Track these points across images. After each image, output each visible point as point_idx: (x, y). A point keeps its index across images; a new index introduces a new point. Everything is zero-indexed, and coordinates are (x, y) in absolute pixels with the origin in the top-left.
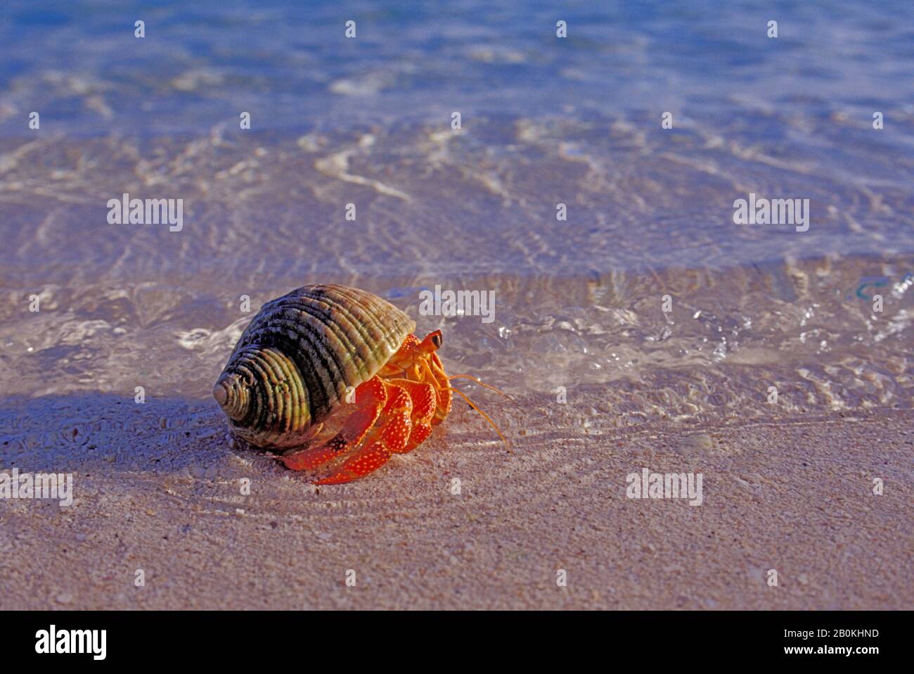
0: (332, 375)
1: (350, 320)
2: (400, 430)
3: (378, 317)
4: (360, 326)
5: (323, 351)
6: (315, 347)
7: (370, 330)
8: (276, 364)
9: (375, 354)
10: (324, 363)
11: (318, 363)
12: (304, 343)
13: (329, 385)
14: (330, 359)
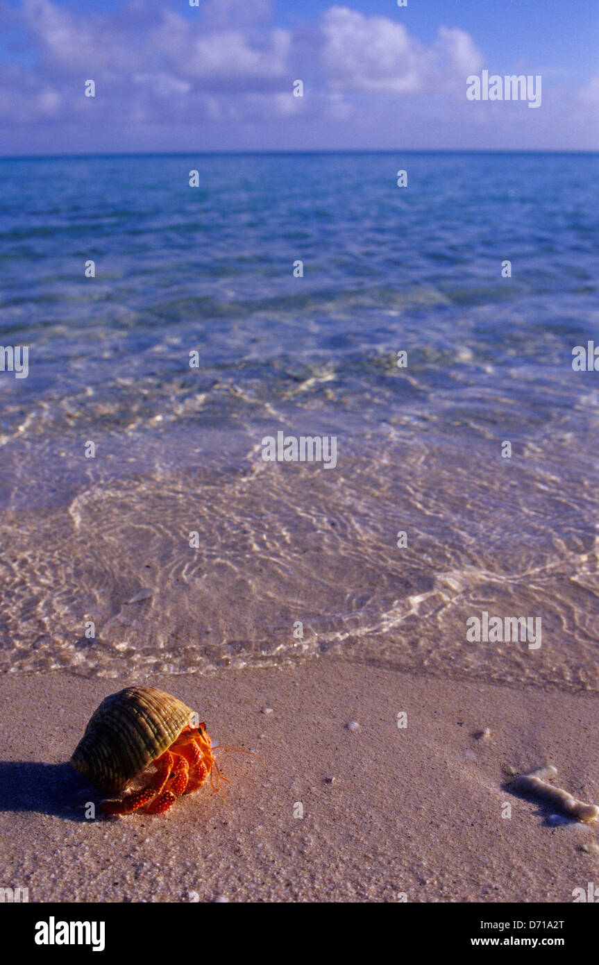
0: (135, 756)
1: (148, 723)
2: (181, 782)
3: (165, 719)
4: (153, 727)
5: (131, 742)
6: (127, 739)
7: (159, 729)
8: (104, 749)
9: (161, 744)
10: (132, 748)
11: (128, 749)
12: (121, 736)
13: (134, 761)
14: (134, 747)
